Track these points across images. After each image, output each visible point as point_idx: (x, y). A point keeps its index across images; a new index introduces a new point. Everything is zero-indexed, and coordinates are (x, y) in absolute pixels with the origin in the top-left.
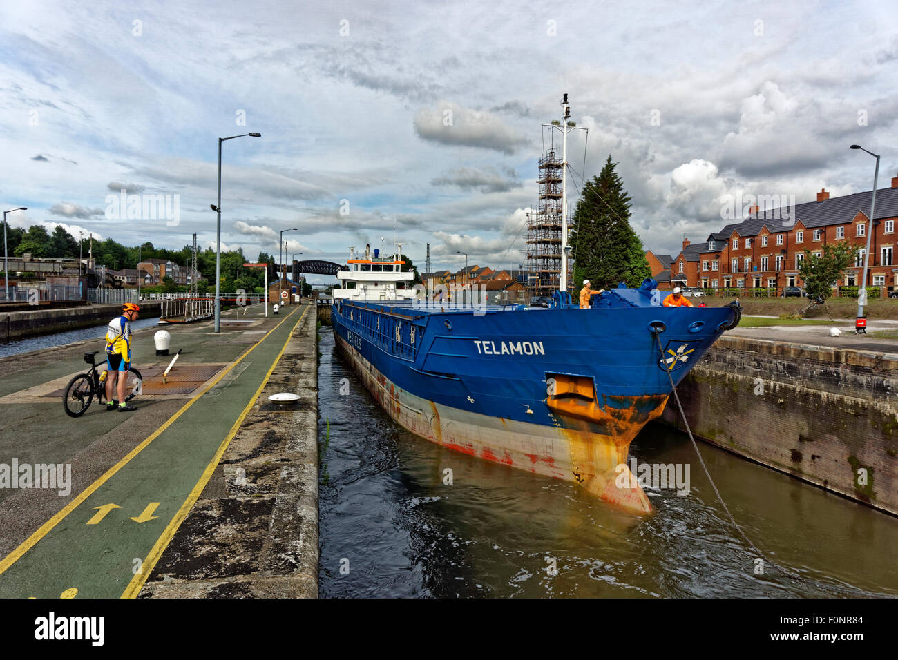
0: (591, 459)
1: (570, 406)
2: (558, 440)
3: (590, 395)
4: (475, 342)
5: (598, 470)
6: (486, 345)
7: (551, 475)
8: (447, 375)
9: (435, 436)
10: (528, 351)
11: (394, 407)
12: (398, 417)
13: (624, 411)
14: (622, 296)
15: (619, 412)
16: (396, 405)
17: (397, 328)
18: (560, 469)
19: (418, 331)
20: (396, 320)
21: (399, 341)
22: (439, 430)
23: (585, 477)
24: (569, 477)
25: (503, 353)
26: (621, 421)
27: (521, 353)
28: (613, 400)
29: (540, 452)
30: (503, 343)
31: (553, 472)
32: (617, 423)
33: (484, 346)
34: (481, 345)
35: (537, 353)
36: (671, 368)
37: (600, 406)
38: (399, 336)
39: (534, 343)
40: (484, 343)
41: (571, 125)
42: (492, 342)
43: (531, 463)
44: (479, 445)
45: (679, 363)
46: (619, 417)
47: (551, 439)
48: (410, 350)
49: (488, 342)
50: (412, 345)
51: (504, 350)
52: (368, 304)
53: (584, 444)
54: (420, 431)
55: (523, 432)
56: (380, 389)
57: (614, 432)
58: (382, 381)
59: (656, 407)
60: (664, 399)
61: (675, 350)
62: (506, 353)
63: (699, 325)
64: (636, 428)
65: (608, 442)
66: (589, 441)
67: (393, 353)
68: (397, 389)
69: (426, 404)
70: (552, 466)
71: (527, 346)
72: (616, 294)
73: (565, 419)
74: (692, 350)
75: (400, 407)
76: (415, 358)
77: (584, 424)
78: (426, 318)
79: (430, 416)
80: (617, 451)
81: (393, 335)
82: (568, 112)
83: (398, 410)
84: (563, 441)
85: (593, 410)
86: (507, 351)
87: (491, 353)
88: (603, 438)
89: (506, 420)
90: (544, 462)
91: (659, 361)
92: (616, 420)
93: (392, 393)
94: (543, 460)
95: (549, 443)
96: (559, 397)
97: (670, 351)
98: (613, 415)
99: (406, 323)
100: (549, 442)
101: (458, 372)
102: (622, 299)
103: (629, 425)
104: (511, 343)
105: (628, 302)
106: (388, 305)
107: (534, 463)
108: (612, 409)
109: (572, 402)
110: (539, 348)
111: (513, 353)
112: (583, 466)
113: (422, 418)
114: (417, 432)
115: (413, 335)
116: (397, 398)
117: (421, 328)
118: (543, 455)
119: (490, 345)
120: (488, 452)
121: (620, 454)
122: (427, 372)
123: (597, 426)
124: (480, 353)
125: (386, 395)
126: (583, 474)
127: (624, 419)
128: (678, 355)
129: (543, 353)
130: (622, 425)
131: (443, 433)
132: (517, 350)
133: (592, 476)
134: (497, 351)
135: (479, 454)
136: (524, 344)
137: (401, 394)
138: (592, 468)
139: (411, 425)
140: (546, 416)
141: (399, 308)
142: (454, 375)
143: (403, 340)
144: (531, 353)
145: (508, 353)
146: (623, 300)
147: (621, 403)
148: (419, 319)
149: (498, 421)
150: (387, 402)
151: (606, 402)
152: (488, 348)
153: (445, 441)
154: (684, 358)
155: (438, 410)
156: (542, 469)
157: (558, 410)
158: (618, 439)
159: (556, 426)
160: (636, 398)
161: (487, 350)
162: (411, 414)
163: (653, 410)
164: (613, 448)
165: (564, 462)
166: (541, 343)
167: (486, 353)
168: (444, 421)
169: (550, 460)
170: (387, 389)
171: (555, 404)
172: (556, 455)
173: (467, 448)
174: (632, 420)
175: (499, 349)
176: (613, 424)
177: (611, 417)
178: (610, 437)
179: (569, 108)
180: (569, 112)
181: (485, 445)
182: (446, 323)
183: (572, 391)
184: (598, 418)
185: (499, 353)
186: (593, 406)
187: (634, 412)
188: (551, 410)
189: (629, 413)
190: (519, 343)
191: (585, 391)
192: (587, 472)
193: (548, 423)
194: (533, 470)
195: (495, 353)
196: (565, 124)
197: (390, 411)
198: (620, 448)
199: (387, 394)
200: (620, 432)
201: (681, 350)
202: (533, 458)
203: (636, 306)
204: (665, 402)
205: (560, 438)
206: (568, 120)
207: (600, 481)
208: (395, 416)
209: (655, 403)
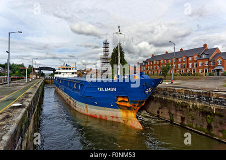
0: (127, 116)
1: (123, 104)
2: (119, 112)
3: (128, 101)
4: (98, 88)
5: (129, 119)
7: (117, 121)
8: (90, 97)
9: (86, 113)
10: (112, 90)
11: (74, 105)
17: (75, 85)
18: (119, 119)
19: (81, 85)
20: (74, 83)
23: (126, 121)
24: (122, 121)
26: (135, 107)
27: (110, 91)
28: (133, 102)
29: (115, 115)
30: (105, 88)
33: (100, 89)
35: (114, 91)
36: (147, 94)
38: (75, 87)
44: (98, 115)
45: (149, 92)
50: (79, 89)
51: (106, 90)
52: (65, 78)
53: (125, 113)
54: (82, 111)
55: (110, 110)
56: (70, 101)
58: (71, 99)
63: (154, 83)
64: (138, 108)
65: (131, 112)
66: (127, 112)
67: (74, 91)
68: (75, 101)
69: (84, 105)
70: (117, 119)
73: (121, 107)
74: (152, 89)
75: (76, 105)
77: (126, 108)
79: (85, 107)
85: (128, 105)
87: (102, 91)
89: (106, 108)
90: (115, 118)
91: (145, 92)
96: (120, 101)
97: (147, 89)
99: (77, 83)
100: (116, 113)
104: (107, 88)
108: (133, 104)
109: (123, 102)
110: (115, 89)
111: (108, 91)
112: (125, 118)
113: (82, 108)
114: (81, 112)
115: (79, 86)
116: (75, 103)
119: (102, 89)
120: (101, 116)
123: (129, 108)
124: (99, 91)
129: (116, 91)
131: (88, 112)
133: (128, 121)
135: (98, 117)
136: (111, 88)
138: (127, 119)
139: (79, 110)
140: (116, 106)
142: (92, 97)
147: (135, 102)
148: (81, 82)
149: (104, 108)
150: (72, 104)
151: (131, 102)
153: (89, 114)
155: (87, 106)
156: (115, 120)
158: (134, 111)
159: (119, 109)
160: (139, 101)
162: (79, 107)
163: (142, 104)
164: (133, 114)
168: (89, 108)
169: (117, 117)
171: (118, 103)
172: (119, 116)
173: (95, 116)
175: (104, 90)
177: (132, 106)
179: (120, 29)
181: (100, 114)
182: (90, 83)
183: (123, 100)
186: (128, 103)
188: (118, 105)
189: (137, 105)
190: (109, 88)
191: (126, 100)
193: (117, 108)
194: (112, 120)
197: (73, 107)
198: (135, 113)
199: (72, 102)
200: (134, 109)
201: (149, 89)
202: (113, 117)
206: (120, 32)
207: (130, 122)
208: (75, 108)
209: (143, 102)
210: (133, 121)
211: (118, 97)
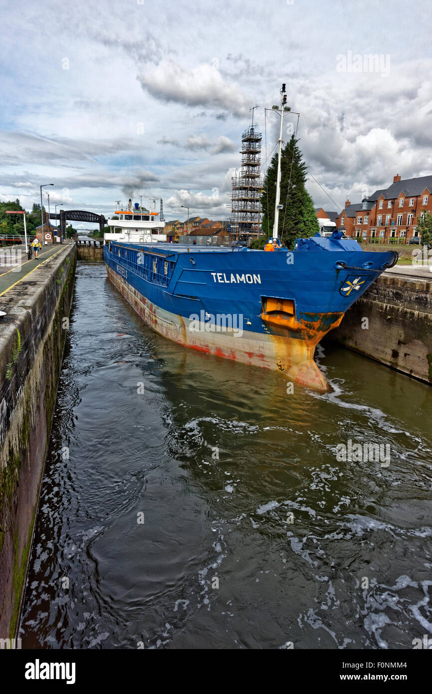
0: (289, 355)
1: (277, 320)
2: (268, 343)
3: (292, 313)
4: (212, 274)
5: (294, 362)
6: (220, 276)
7: (262, 366)
8: (191, 297)
9: (182, 340)
10: (250, 280)
11: (153, 320)
12: (155, 326)
13: (314, 323)
14: (318, 243)
15: (310, 324)
16: (154, 318)
17: (155, 263)
18: (268, 362)
19: (170, 265)
20: (153, 257)
21: (156, 272)
22: (185, 335)
23: (286, 367)
24: (274, 367)
25: (232, 282)
26: (312, 330)
27: (245, 282)
28: (307, 315)
29: (256, 350)
30: (232, 275)
31: (264, 364)
32: (309, 331)
33: (218, 277)
34: (216, 276)
35: (256, 283)
36: (348, 294)
37: (298, 320)
38: (156, 269)
39: (254, 275)
40: (218, 274)
41: (287, 110)
42: (224, 274)
43: (249, 358)
44: (213, 346)
45: (354, 290)
46: (311, 327)
47: (263, 342)
48: (164, 279)
49: (221, 274)
50: (165, 275)
51: (233, 280)
52: (132, 245)
53: (285, 345)
54: (172, 336)
56: (142, 307)
57: (306, 337)
58: (144, 301)
59: (335, 321)
60: (341, 315)
61: (352, 282)
62: (233, 282)
63: (370, 264)
64: (321, 335)
65: (301, 345)
66: (288, 344)
67: (151, 281)
68: (155, 306)
69: (176, 318)
70: (263, 360)
71: (249, 277)
72: (313, 241)
73: (273, 328)
74: (363, 282)
75: (157, 319)
76: (167, 285)
77: (286, 332)
78: (176, 256)
79: (178, 326)
80: (308, 350)
81: (152, 268)
82: (285, 99)
83: (156, 322)
84: (271, 343)
85: (293, 323)
86: (234, 280)
87: (223, 282)
88: (299, 341)
90: (257, 358)
91: (340, 289)
92: (308, 329)
93: (151, 309)
94: (258, 356)
95: (261, 345)
96: (270, 313)
97: (348, 283)
98: (306, 326)
99: (161, 259)
100: (261, 343)
101: (199, 295)
102: (317, 245)
103: (317, 333)
104: (237, 275)
105: (322, 247)
106: (147, 246)
107: (250, 358)
108: (306, 322)
109: (278, 317)
110: (257, 279)
111: (239, 282)
112: (284, 360)
113: (172, 327)
114: (170, 337)
115: (166, 268)
116: (155, 313)
117: (172, 263)
118: (257, 353)
119: (222, 276)
120: (219, 350)
121: (309, 352)
122: (177, 295)
123: (295, 333)
124: (215, 281)
125: (146, 311)
126: (284, 365)
127: (314, 329)
128: (353, 285)
129: (260, 282)
130: (312, 332)
131: (187, 338)
132: (241, 280)
133: (290, 367)
134: (227, 280)
135: (213, 352)
136: (247, 275)
137: (157, 310)
138: (289, 361)
139: (165, 332)
140: (260, 326)
141: (156, 249)
142: (196, 297)
143: (158, 272)
144: (252, 282)
145: (235, 282)
147: (312, 317)
148: (170, 256)
150: (147, 316)
151: (302, 317)
152: (221, 278)
153: (189, 343)
154: (357, 288)
155: (184, 321)
156: (256, 362)
157: (269, 322)
158: (309, 342)
159: (267, 333)
160: (323, 314)
161: (221, 280)
162: (165, 324)
163: (333, 323)
164: (305, 348)
165: (270, 357)
166: (259, 275)
167: (220, 281)
168: (188, 329)
169: (262, 356)
170: (148, 307)
171: (266, 318)
172: (267, 352)
173: (204, 348)
174: (319, 329)
175: (229, 279)
176: (306, 332)
177: (304, 327)
178: (303, 341)
179: (286, 96)
181: (217, 346)
182: (191, 260)
183: (279, 309)
184: (296, 328)
185: (229, 282)
186: (293, 320)
187: (320, 324)
188: (264, 322)
189: (317, 324)
190: (243, 275)
191: (288, 309)
192: (286, 364)
193: (261, 331)
194: (250, 363)
195: (226, 282)
196: (283, 109)
197: (149, 323)
198: (310, 348)
199: (147, 311)
200: (310, 337)
201: (355, 281)
202: (250, 355)
203: (327, 250)
204: (342, 317)
205: (269, 341)
206: (285, 105)
207: (295, 370)
208: (153, 326)
209: (335, 318)
210: (305, 368)
211: (265, 300)
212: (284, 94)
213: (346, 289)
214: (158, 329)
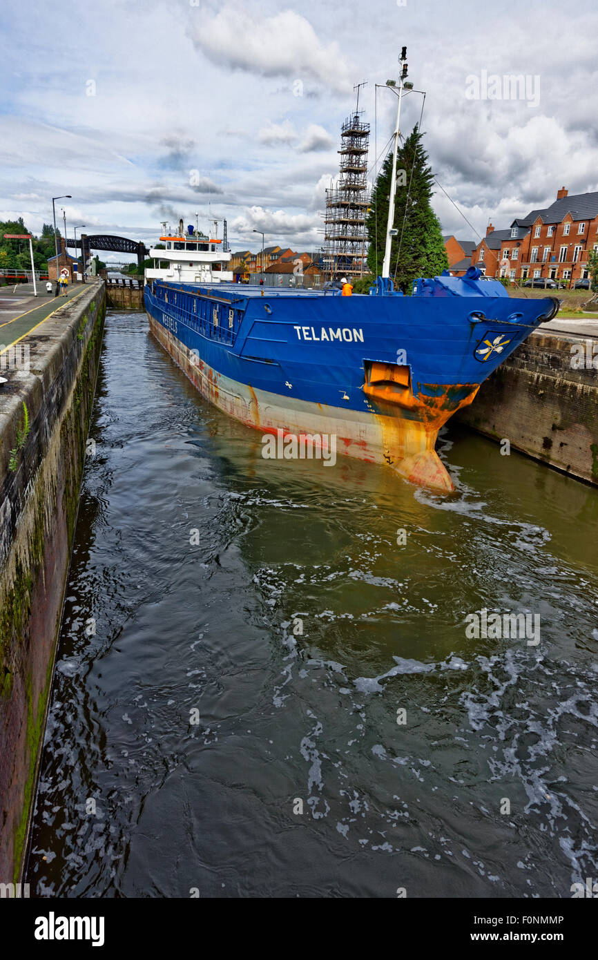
0: (401, 443)
1: (386, 394)
2: (371, 425)
3: (406, 383)
4: (295, 327)
5: (407, 453)
6: (306, 331)
7: (363, 457)
8: (265, 360)
9: (253, 420)
10: (348, 337)
11: (212, 391)
12: (216, 400)
13: (437, 398)
14: (446, 284)
15: (431, 400)
16: (214, 389)
17: (215, 312)
18: (372, 452)
19: (236, 314)
20: (213, 303)
21: (216, 324)
22: (257, 414)
23: (395, 460)
24: (379, 459)
25: (323, 339)
26: (433, 408)
27: (341, 340)
28: (427, 388)
29: (355, 436)
30: (323, 330)
31: (365, 455)
32: (429, 410)
33: (303, 332)
34: (301, 331)
35: (356, 340)
36: (485, 359)
37: (415, 393)
38: (217, 320)
39: (354, 330)
40: (304, 328)
41: (408, 86)
42: (312, 328)
43: (345, 446)
44: (296, 429)
45: (494, 353)
46: (432, 404)
47: (365, 424)
48: (229, 334)
49: (308, 328)
50: (230, 329)
51: (324, 336)
52: (183, 286)
53: (396, 429)
54: (238, 414)
55: (338, 417)
56: (198, 373)
57: (426, 418)
58: (201, 367)
59: (466, 396)
60: (475, 388)
61: (492, 341)
62: (325, 339)
63: (519, 316)
64: (446, 415)
65: (418, 428)
66: (401, 427)
67: (211, 337)
68: (215, 373)
69: (245, 389)
70: (365, 450)
71: (347, 333)
72: (439, 282)
73: (380, 405)
74: (508, 342)
75: (218, 391)
76: (233, 343)
77: (397, 410)
78: (245, 302)
79: (248, 400)
80: (427, 436)
81: (211, 319)
82: (405, 70)
83: (217, 394)
84: (376, 426)
85: (407, 398)
86: (326, 337)
87: (310, 339)
88: (415, 424)
89: (323, 405)
90: (357, 446)
91: (475, 351)
92: (428, 407)
93: (210, 377)
94: (357, 444)
95: (363, 428)
96: (376, 384)
97: (487, 342)
98: (426, 402)
99: (224, 307)
100: (362, 426)
101: (277, 358)
102: (444, 287)
103: (440, 412)
104: (331, 330)
105: (451, 291)
106: (205, 287)
107: (347, 446)
108: (425, 397)
109: (387, 389)
110: (358, 335)
111: (332, 340)
112: (394, 449)
113: (240, 402)
114: (235, 415)
115: (231, 319)
116: (215, 382)
117: (239, 311)
118: (357, 439)
119: (310, 331)
121: (429, 440)
122: (246, 357)
123: (410, 413)
124: (300, 338)
125: (203, 379)
126: (393, 457)
127: (436, 407)
128: (493, 345)
129: (362, 340)
130: (433, 411)
131: (260, 417)
132: (336, 337)
133: (401, 459)
134: (316, 337)
136: (344, 330)
137: (219, 378)
138: (401, 452)
139: (229, 409)
140: (361, 403)
141: (217, 291)
142: (273, 361)
143: (220, 324)
144: (351, 340)
145: (328, 340)
146: (446, 288)
147: (434, 392)
148: (237, 302)
149: (315, 406)
150: (205, 387)
151: (420, 390)
152: (308, 333)
153: (263, 424)
154: (499, 349)
155: (256, 394)
156: (355, 452)
157: (374, 396)
158: (429, 425)
159: (371, 412)
160: (449, 386)
161: (307, 336)
162: (229, 398)
163: (464, 398)
164: (423, 434)
165: (376, 446)
166: (361, 330)
167: (306, 338)
168: (262, 405)
169: (363, 444)
170: (206, 374)
171: (370, 390)
172: (369, 438)
174: (443, 408)
175: (319, 335)
176: (425, 411)
177: (423, 405)
178: (421, 423)
179: (407, 65)
180: (407, 70)
181: (302, 429)
182: (265, 307)
183: (388, 379)
184: (412, 405)
185: (318, 339)
186: (407, 393)
187: (446, 400)
188: (367, 396)
189: (440, 400)
190: (339, 330)
191: (402, 379)
192: (397, 455)
193: (363, 409)
194: (347, 453)
195: (315, 339)
196: (402, 86)
197: (208, 395)
198: (430, 433)
199: (205, 379)
200: (431, 418)
201: (497, 341)
202: (347, 441)
203: (458, 295)
204: (476, 391)
205: (374, 424)
206: (405, 80)
207: (408, 463)
208: (213, 400)
209: (466, 392)
210: (422, 461)
211: (368, 366)
212: (404, 62)
213: (482, 352)
214: (219, 405)
